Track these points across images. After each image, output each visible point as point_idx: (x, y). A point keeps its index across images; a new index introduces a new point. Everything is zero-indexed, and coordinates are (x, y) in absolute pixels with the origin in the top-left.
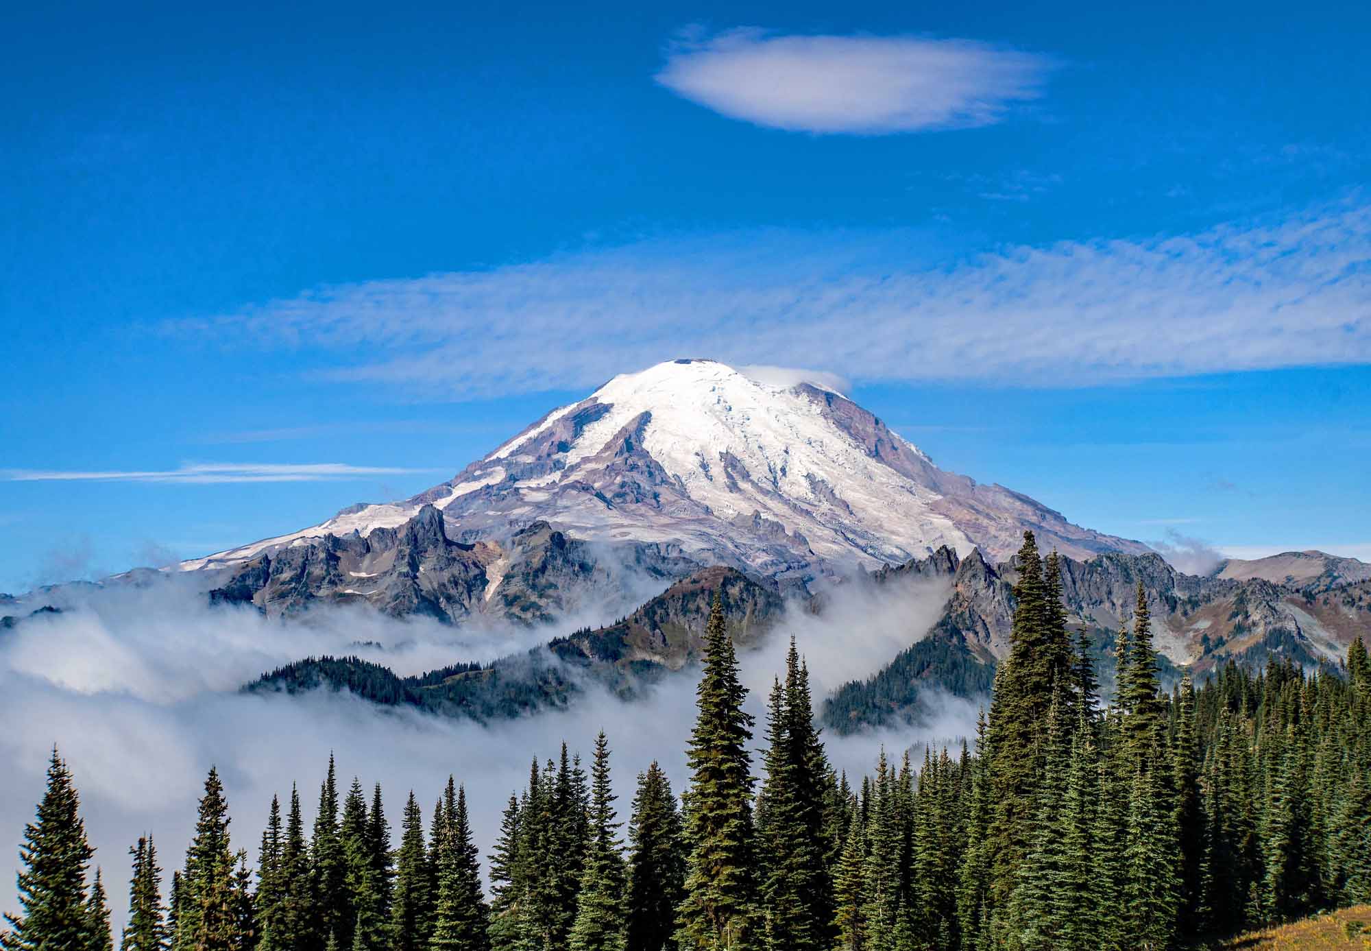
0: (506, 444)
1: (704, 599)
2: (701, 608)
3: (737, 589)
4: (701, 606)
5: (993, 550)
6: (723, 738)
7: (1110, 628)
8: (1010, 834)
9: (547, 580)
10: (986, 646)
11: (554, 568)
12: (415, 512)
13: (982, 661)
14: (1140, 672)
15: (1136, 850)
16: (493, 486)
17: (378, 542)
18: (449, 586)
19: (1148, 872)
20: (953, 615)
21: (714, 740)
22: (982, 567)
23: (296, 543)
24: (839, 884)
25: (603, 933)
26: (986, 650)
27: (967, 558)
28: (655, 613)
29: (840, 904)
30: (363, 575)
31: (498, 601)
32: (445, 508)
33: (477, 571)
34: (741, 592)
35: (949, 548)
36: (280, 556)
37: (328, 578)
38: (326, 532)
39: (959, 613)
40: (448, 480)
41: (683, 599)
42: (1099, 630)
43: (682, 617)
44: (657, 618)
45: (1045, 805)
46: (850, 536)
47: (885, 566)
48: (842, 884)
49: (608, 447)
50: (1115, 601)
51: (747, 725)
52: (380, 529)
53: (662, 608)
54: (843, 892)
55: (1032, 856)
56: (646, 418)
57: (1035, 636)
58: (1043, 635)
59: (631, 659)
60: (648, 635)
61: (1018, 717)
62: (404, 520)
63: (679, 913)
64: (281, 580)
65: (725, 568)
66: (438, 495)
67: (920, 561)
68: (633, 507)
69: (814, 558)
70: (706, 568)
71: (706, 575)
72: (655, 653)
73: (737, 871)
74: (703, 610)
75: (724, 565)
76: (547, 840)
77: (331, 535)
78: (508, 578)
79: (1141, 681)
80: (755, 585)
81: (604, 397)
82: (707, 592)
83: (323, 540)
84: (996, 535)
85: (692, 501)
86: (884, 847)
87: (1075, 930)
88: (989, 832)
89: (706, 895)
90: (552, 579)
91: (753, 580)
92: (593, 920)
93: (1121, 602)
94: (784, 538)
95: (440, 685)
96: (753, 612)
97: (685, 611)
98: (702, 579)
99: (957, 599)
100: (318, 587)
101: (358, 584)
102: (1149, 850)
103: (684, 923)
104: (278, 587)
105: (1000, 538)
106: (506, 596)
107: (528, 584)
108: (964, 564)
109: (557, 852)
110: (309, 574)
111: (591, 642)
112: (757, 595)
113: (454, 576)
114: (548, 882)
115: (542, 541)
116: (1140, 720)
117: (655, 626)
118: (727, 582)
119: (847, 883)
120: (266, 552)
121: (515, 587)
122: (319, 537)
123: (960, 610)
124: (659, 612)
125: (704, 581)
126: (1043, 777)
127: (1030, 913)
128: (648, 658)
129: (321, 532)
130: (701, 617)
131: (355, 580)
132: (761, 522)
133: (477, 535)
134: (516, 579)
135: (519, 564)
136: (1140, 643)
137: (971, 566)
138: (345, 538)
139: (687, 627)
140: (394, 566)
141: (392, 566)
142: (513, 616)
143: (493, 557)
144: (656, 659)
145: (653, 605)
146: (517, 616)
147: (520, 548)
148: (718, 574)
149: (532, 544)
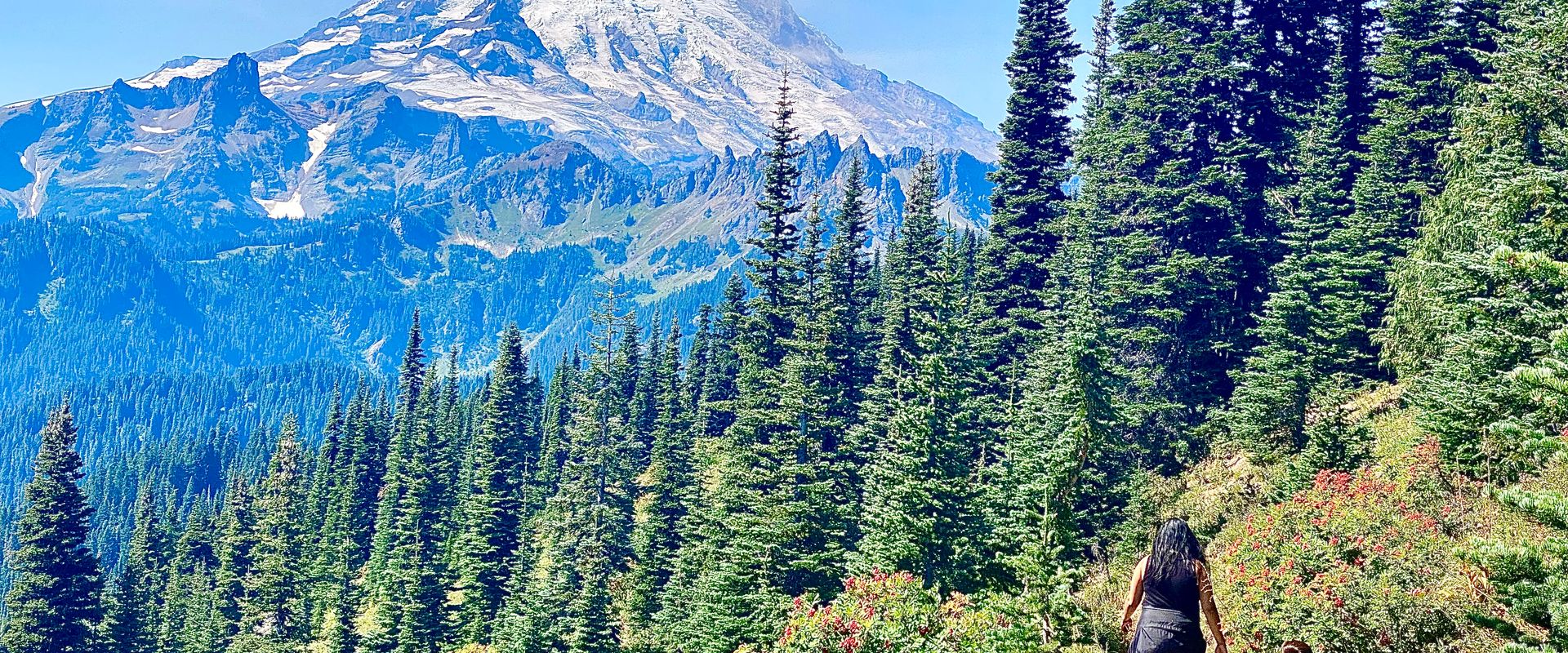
1: (543, 178)
2: (539, 189)
3: (585, 170)
4: (540, 186)
9: (378, 151)
11: (388, 137)
18: (260, 150)
22: (866, 158)
27: (849, 147)
30: (158, 130)
31: (318, 172)
33: (296, 136)
34: (589, 173)
35: (832, 134)
36: (56, 103)
37: (113, 134)
38: (116, 78)
41: (518, 177)
43: (516, 197)
46: (746, 128)
47: (756, 151)
52: (182, 79)
53: (494, 186)
59: (450, 242)
62: (211, 70)
64: (57, 131)
65: (572, 144)
66: (282, 52)
68: (502, 80)
69: (702, 150)
71: (548, 150)
72: (481, 238)
74: (541, 191)
77: (120, 81)
78: (332, 146)
80: (605, 166)
82: (547, 171)
83: (111, 87)
85: (571, 78)
90: (384, 151)
91: (602, 159)
94: (670, 125)
95: (213, 261)
96: (599, 196)
97: (520, 191)
98: (542, 154)
99: (835, 193)
100: (100, 142)
101: (150, 142)
104: (53, 138)
106: (329, 166)
107: (356, 155)
110: (91, 126)
112: (606, 177)
113: (267, 139)
115: (376, 103)
118: (575, 161)
121: (337, 160)
122: (107, 84)
123: (837, 207)
125: (545, 157)
128: (471, 243)
131: (148, 137)
132: (646, 106)
134: (341, 148)
135: (347, 131)
139: (521, 208)
140: (196, 123)
141: (192, 123)
142: (336, 189)
143: (316, 121)
144: (481, 244)
145: (482, 182)
146: (340, 190)
147: (351, 111)
148: (562, 150)
149: (365, 108)
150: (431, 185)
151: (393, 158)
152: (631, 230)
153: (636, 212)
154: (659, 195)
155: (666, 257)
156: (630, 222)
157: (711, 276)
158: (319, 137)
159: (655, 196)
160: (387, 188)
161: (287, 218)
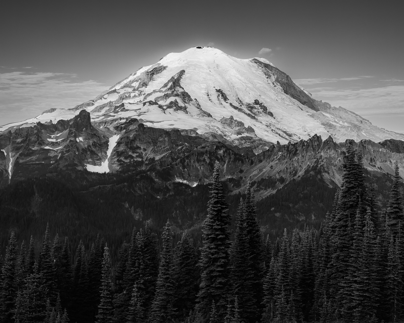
0: (119, 83)
1: (207, 155)
2: (205, 160)
3: (222, 151)
4: (206, 159)
5: (338, 136)
6: (218, 225)
7: (389, 173)
8: (338, 268)
9: (136, 145)
10: (333, 180)
11: (140, 139)
12: (78, 113)
13: (331, 186)
14: (395, 202)
15: (389, 276)
16: (113, 102)
17: (61, 126)
18: (92, 147)
19: (395, 285)
20: (319, 165)
21: (214, 226)
22: (333, 144)
23: (24, 126)
24: (265, 286)
25: (167, 305)
26: (333, 182)
27: (326, 140)
28: (185, 161)
29: (265, 295)
30: (54, 140)
31: (114, 154)
32: (91, 111)
33: (104, 140)
34: (224, 152)
35: (318, 135)
36: (16, 132)
37: (38, 142)
38: (38, 121)
39: (322, 164)
40: (93, 99)
41: (197, 155)
42: (384, 174)
43: (197, 163)
44: (186, 164)
45: (353, 256)
47: (289, 143)
48: (267, 287)
49: (166, 85)
50: (392, 161)
51: (229, 219)
52: (62, 120)
53: (188, 159)
54: (267, 290)
55: (347, 277)
56: (183, 72)
57: (352, 185)
58: (355, 185)
59: (173, 181)
60: (182, 171)
61: (343, 219)
62: (72, 117)
63: (198, 297)
64: (17, 142)
65: (217, 142)
66: (88, 105)
67: (305, 141)
68: (175, 112)
69: (257, 138)
70: (208, 142)
71: (208, 145)
72: (184, 179)
73: (223, 281)
74: (206, 160)
75: (216, 140)
76: (139, 264)
77: (39, 122)
78: (119, 143)
79: (395, 206)
80: (230, 149)
81: (163, 62)
82: (208, 153)
83: (36, 125)
84: (340, 130)
85: (203, 111)
86: (285, 272)
87: (362, 309)
88: (328, 266)
89: (209, 290)
90: (139, 145)
91: (229, 148)
92: (163, 300)
93: (395, 161)
94: (244, 129)
95: (88, 191)
96: (229, 162)
97: (198, 161)
98: (206, 146)
99: (321, 158)
100: (33, 145)
101: (51, 145)
102: (395, 276)
103: (200, 301)
104: (15, 145)
105: (341, 131)
106: (118, 152)
107: (128, 147)
108: (324, 142)
109: (144, 269)
110: (29, 140)
111: (156, 174)
112: (231, 154)
113: (94, 142)
114: (140, 282)
115: (135, 127)
116: (394, 222)
117: (184, 167)
118: (218, 148)
119: (269, 287)
120: (10, 129)
121: (121, 149)
122: (35, 123)
123: (322, 163)
124: (187, 161)
125: (207, 147)
126: (352, 245)
127: (344, 301)
128: (181, 181)
129: (35, 121)
130: (205, 164)
131: (50, 143)
132: (233, 121)
133: (105, 124)
134: (122, 145)
135: (124, 138)
136: (396, 189)
137: (328, 144)
138: (46, 124)
139: (199, 168)
140: (68, 137)
141: (67, 137)
142: (121, 161)
143: (112, 134)
144: (185, 182)
145: (184, 158)
146: (123, 161)
147: (125, 130)
148: (214, 145)
149: (130, 128)
150: (157, 158)
151: (142, 147)
152: (241, 175)
153: (244, 168)
154: (252, 160)
155: (256, 185)
156: (241, 171)
157: (274, 192)
158: (113, 141)
159: (250, 161)
160: (140, 160)
161: (105, 172)
